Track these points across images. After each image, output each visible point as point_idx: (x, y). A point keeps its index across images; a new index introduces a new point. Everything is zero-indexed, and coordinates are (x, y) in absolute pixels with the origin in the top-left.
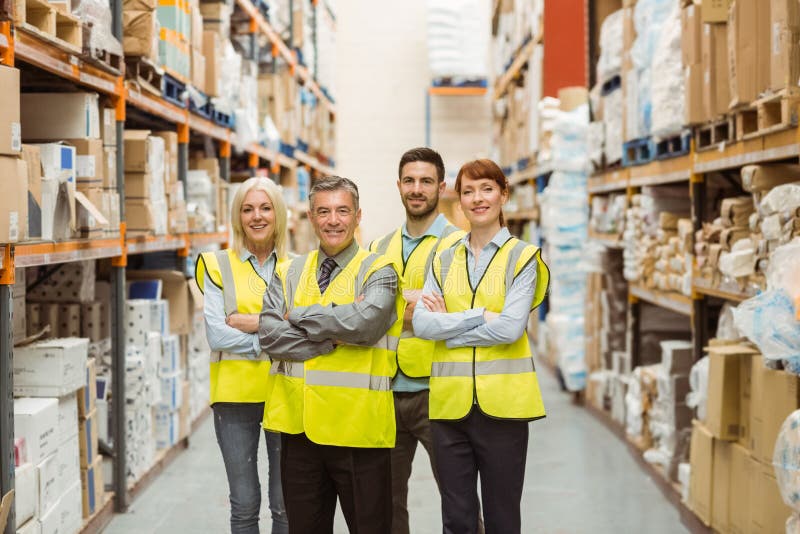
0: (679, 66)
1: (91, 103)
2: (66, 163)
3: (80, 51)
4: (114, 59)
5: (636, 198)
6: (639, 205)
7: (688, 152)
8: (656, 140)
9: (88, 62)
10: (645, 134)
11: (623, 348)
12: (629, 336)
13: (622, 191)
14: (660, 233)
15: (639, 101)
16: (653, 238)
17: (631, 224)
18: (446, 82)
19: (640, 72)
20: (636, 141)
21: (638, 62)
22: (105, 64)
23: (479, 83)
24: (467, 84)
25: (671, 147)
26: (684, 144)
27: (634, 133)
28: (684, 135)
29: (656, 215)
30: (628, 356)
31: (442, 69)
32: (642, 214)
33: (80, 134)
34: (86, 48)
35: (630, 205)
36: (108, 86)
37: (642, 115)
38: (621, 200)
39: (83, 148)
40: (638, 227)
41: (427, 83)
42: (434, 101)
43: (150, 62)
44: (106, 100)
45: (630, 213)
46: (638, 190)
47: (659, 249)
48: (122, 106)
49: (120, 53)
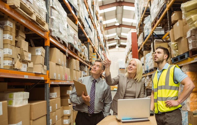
0: (152, 61)
1: (86, 67)
2: (84, 73)
3: (85, 60)
4: (89, 62)
5: (146, 77)
6: (147, 78)
7: (154, 71)
8: (149, 70)
9: (86, 62)
10: (147, 70)
11: (145, 94)
12: (146, 93)
13: (144, 77)
14: (150, 81)
15: (146, 66)
16: (149, 81)
17: (146, 80)
18: (121, 68)
19: (146, 63)
20: (146, 71)
21: (146, 62)
22: (88, 62)
23: (124, 68)
24: (123, 69)
25: (151, 71)
26: (153, 70)
27: (146, 70)
28: (153, 69)
29: (149, 79)
30: (146, 95)
31: (120, 67)
32: (147, 79)
33: (85, 70)
34: (86, 60)
35: (146, 78)
36: (88, 65)
37: (147, 68)
38: (144, 78)
39: (86, 72)
40: (147, 80)
41: (119, 69)
42: (119, 70)
43: (92, 63)
44: (88, 67)
45: (146, 79)
46: (147, 76)
47: (150, 83)
48: (89, 68)
49: (89, 61)
